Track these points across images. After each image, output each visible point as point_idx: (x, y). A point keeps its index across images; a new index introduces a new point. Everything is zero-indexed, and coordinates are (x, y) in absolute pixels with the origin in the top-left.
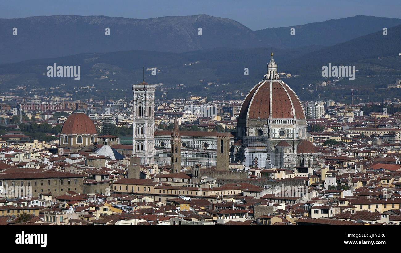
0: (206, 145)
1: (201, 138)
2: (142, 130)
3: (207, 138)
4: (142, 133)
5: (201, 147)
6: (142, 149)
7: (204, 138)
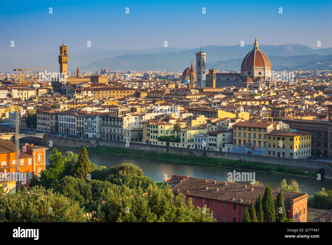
0: (228, 79)
1: (226, 76)
2: (200, 72)
3: (228, 76)
4: (200, 74)
5: (226, 80)
6: (200, 81)
7: (227, 76)
